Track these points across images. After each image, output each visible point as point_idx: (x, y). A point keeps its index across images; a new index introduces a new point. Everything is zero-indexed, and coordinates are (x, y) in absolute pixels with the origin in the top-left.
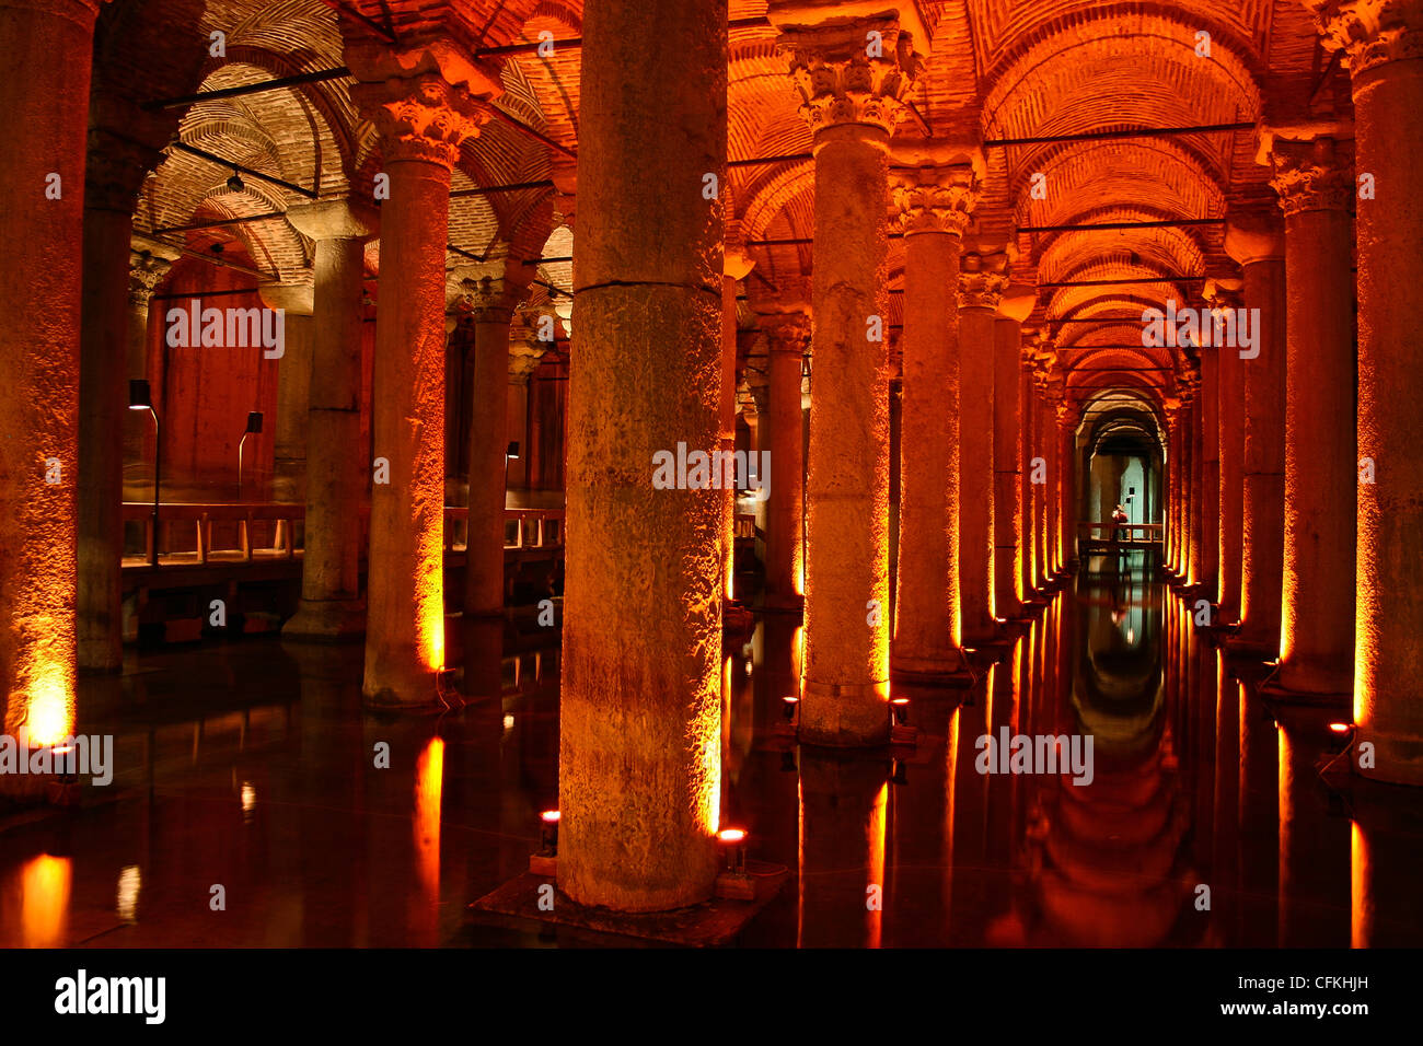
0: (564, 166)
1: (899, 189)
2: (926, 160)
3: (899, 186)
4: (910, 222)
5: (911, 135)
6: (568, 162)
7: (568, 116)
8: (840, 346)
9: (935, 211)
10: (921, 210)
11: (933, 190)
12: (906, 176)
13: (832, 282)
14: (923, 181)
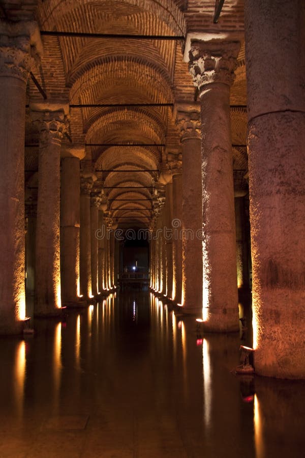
0: (35, 98)
1: (184, 121)
2: (194, 110)
3: (183, 119)
4: (186, 134)
5: (188, 99)
6: (38, 97)
7: (39, 76)
8: (219, 171)
9: (197, 130)
10: (191, 130)
11: (197, 122)
12: (187, 115)
13: (214, 146)
14: (193, 118)
